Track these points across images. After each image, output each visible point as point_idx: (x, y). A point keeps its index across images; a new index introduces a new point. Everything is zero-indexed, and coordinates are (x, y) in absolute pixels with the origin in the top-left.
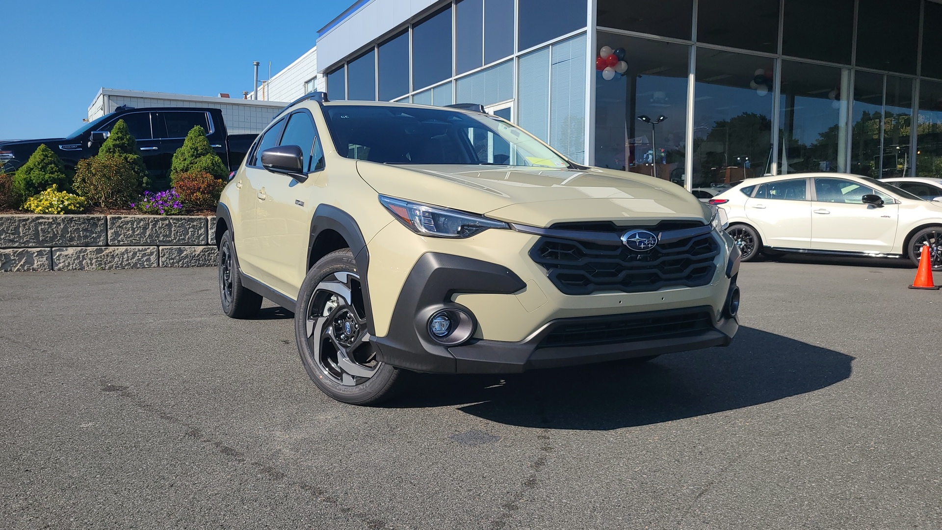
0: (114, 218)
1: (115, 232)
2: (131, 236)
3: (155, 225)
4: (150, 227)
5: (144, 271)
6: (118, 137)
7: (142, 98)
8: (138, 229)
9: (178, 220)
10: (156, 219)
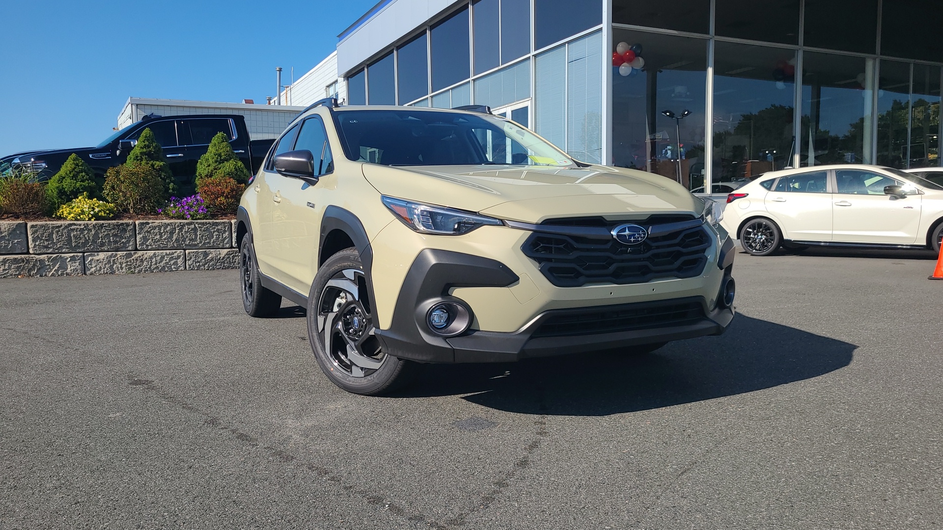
0: (142, 224)
1: (143, 237)
2: (159, 241)
3: (181, 230)
4: (177, 231)
5: (171, 274)
6: (145, 145)
7: (169, 106)
8: (165, 234)
9: (203, 224)
10: (182, 224)
